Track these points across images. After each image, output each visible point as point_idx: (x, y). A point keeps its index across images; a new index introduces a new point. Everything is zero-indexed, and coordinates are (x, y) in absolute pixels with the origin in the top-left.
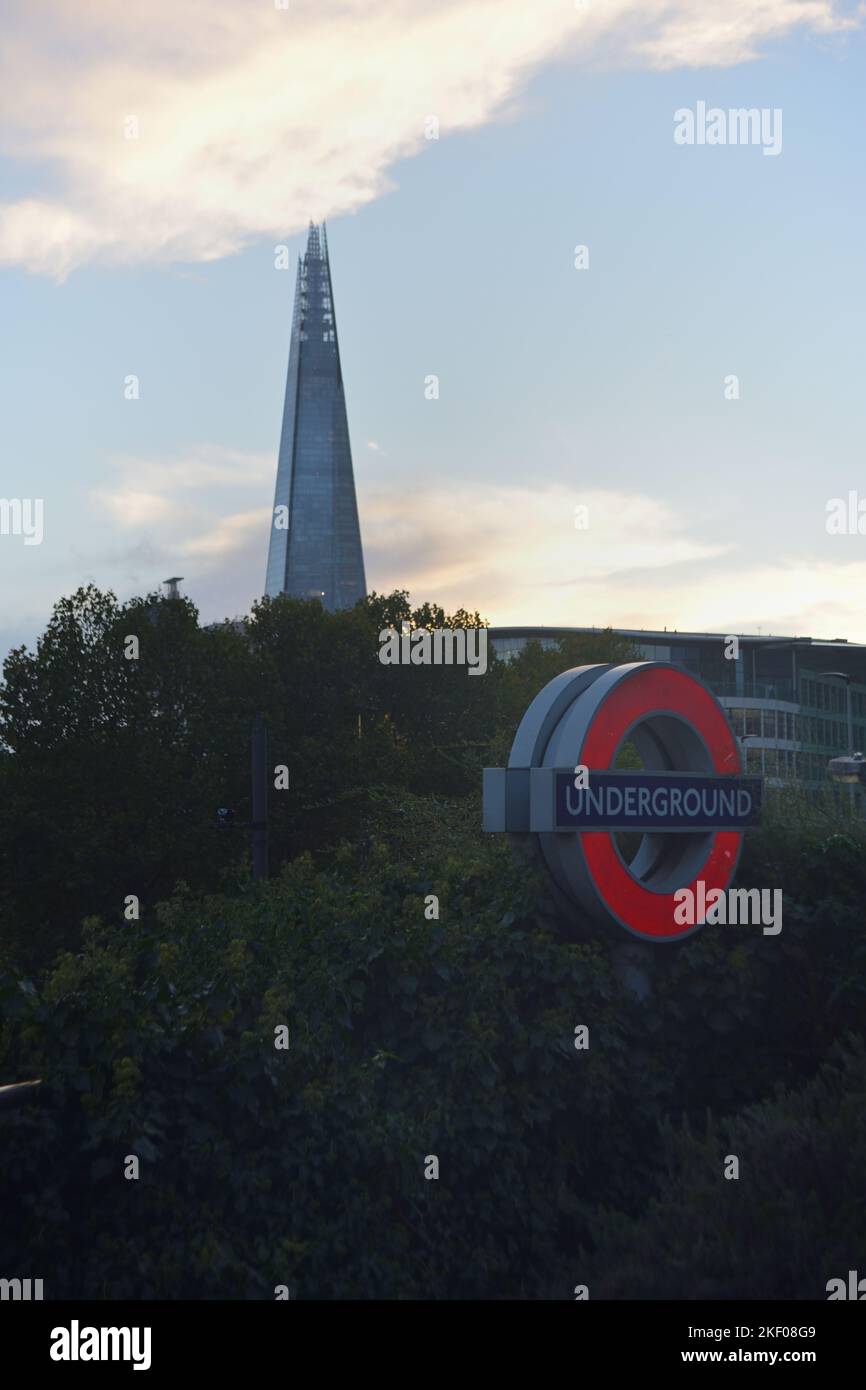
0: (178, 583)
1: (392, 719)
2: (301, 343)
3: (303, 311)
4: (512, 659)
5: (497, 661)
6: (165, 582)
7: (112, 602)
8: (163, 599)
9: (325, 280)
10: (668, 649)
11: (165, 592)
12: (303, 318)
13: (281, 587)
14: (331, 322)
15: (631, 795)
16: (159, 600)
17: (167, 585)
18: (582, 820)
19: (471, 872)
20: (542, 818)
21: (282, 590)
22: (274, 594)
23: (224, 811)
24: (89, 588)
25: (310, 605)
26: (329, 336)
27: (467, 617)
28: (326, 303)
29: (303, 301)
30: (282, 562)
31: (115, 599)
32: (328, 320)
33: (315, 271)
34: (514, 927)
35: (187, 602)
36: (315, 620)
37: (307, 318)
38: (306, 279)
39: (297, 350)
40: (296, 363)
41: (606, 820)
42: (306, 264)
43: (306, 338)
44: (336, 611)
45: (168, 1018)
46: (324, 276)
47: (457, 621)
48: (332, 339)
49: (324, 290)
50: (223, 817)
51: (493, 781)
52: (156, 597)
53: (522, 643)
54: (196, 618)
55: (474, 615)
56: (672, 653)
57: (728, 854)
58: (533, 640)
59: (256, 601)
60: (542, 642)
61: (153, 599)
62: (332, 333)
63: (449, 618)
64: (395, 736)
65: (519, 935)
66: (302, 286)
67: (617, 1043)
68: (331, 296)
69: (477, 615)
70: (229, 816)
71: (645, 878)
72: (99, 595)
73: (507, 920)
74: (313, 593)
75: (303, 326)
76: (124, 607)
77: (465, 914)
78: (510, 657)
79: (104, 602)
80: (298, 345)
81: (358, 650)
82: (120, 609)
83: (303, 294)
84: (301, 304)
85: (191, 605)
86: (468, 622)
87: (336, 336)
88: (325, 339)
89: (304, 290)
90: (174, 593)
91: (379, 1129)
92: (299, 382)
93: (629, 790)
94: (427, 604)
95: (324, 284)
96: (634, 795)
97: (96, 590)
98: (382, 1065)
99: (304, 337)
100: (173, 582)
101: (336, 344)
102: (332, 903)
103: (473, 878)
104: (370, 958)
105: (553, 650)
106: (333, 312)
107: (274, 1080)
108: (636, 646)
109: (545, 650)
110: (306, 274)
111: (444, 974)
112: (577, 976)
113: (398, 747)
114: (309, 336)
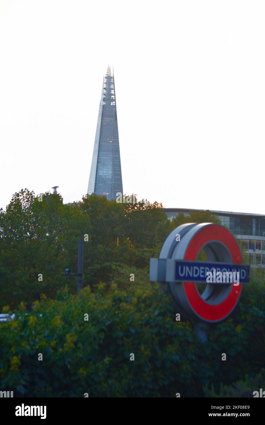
0: (57, 188)
1: (130, 239)
2: (103, 105)
3: (104, 94)
4: (174, 219)
5: (167, 220)
6: (53, 188)
7: (33, 195)
8: (51, 194)
9: (112, 84)
10: (229, 218)
11: (52, 192)
12: (104, 97)
13: (93, 191)
14: (114, 98)
15: (203, 270)
16: (49, 194)
17: (53, 189)
18: (185, 278)
19: (145, 295)
20: (170, 277)
21: (93, 192)
22: (90, 194)
23: (67, 270)
24: (25, 189)
25: (102, 198)
26: (113, 103)
27: (157, 204)
28: (112, 92)
29: (104, 91)
30: (94, 182)
31: (34, 193)
32: (113, 98)
33: (109, 81)
34: (159, 315)
35: (60, 195)
36: (104, 203)
37: (105, 97)
38: (105, 83)
39: (102, 108)
40: (101, 112)
41: (193, 278)
42: (106, 78)
43: (105, 104)
44: (112, 200)
45: (32, 343)
46: (112, 82)
47: (154, 205)
48: (114, 104)
49: (112, 87)
50: (67, 271)
51: (154, 263)
52: (48, 193)
53: (177, 214)
54: (62, 201)
55: (160, 204)
56: (230, 219)
57: (237, 292)
58: (181, 212)
59: (83, 196)
60: (184, 214)
61: (47, 194)
62: (114, 102)
63: (151, 204)
64: (130, 245)
65: (161, 318)
66: (104, 86)
67: (194, 357)
68: (114, 89)
69: (161, 203)
70: (69, 271)
71: (207, 300)
72: (29, 192)
73: (157, 313)
74: (104, 194)
75: (104, 100)
76: (37, 196)
77: (142, 310)
78: (172, 218)
79: (30, 194)
80: (102, 106)
81: (119, 215)
82: (36, 197)
83: (105, 88)
84: (104, 92)
85: (60, 196)
86: (158, 206)
87: (115, 103)
88: (112, 104)
89: (105, 87)
90: (55, 192)
91: (105, 385)
92: (102, 119)
93: (202, 268)
94: (144, 199)
95: (112, 85)
96: (204, 270)
97: (27, 190)
98: (107, 362)
99: (104, 103)
100: (55, 188)
101: (115, 106)
102: (95, 304)
103: (146, 297)
104: (106, 324)
105: (188, 217)
106: (115, 95)
107: (69, 367)
108: (217, 216)
109: (185, 216)
110: (106, 81)
111: (133, 331)
112: (180, 334)
113: (132, 249)
114: (106, 103)
